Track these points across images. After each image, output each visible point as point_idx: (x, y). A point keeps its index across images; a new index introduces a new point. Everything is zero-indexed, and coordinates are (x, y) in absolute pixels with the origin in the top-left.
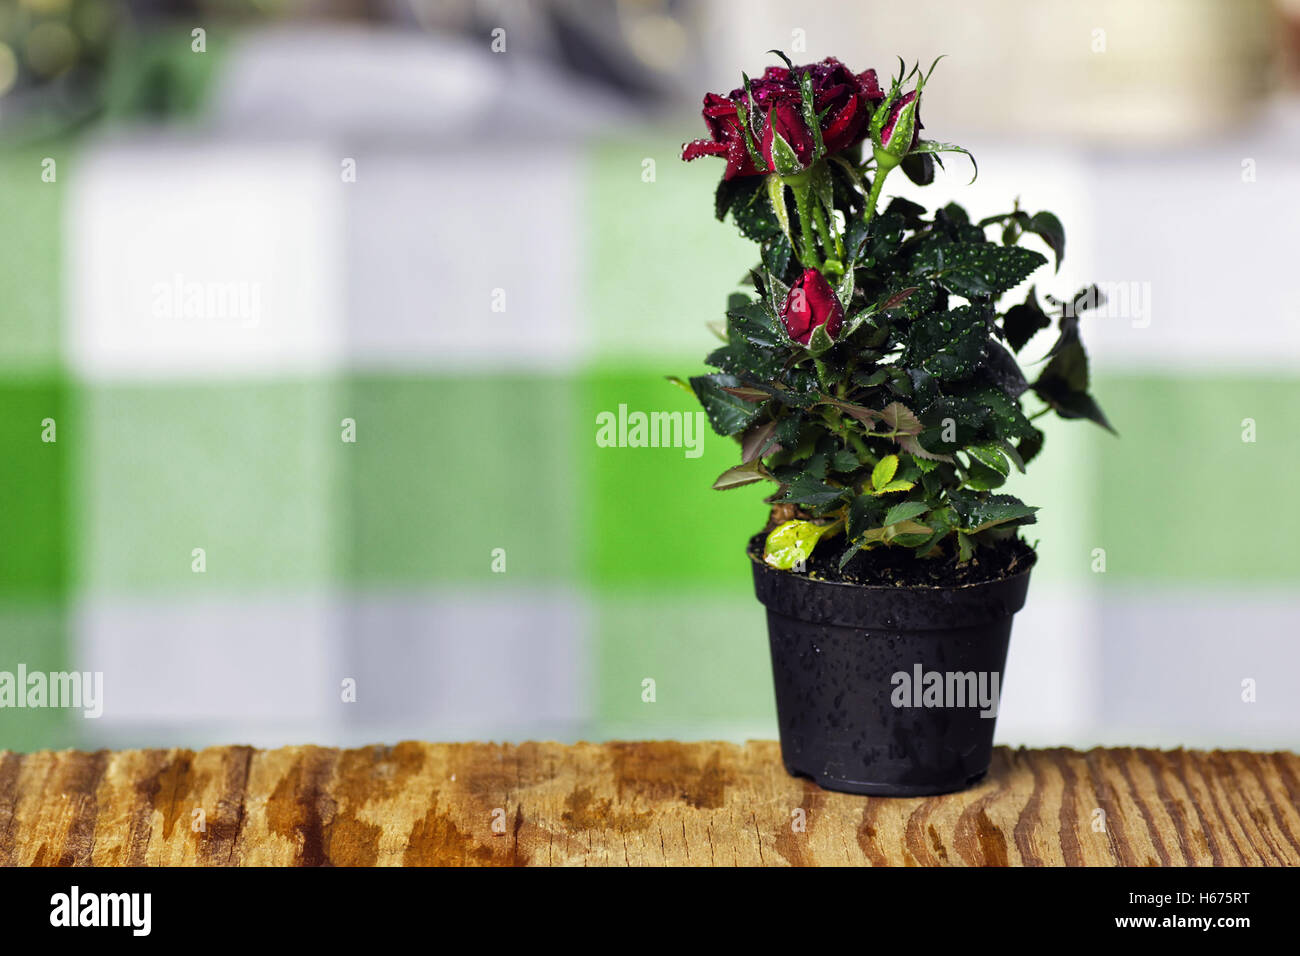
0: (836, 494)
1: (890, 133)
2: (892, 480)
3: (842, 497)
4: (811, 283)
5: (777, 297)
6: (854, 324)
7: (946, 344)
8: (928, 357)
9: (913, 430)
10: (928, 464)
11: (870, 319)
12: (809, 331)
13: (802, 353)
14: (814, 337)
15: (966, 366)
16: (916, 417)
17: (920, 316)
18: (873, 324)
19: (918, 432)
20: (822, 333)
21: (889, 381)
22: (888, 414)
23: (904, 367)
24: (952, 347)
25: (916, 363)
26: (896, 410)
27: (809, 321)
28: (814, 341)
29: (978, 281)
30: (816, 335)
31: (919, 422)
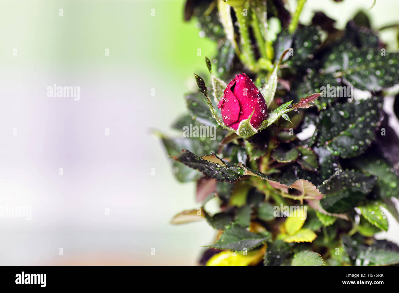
0: (258, 240)
2: (301, 229)
3: (263, 242)
4: (241, 86)
5: (218, 92)
6: (273, 118)
7: (345, 128)
8: (331, 139)
9: (317, 196)
10: (328, 218)
11: (285, 115)
12: (238, 122)
13: (234, 135)
14: (241, 128)
15: (360, 146)
16: (318, 190)
17: (328, 107)
18: (287, 118)
19: (320, 198)
20: (247, 125)
21: (300, 158)
22: (297, 186)
23: (312, 147)
24: (350, 132)
25: (322, 143)
26: (303, 184)
27: (238, 115)
28: (241, 130)
29: (373, 78)
30: (242, 127)
31: (321, 193)
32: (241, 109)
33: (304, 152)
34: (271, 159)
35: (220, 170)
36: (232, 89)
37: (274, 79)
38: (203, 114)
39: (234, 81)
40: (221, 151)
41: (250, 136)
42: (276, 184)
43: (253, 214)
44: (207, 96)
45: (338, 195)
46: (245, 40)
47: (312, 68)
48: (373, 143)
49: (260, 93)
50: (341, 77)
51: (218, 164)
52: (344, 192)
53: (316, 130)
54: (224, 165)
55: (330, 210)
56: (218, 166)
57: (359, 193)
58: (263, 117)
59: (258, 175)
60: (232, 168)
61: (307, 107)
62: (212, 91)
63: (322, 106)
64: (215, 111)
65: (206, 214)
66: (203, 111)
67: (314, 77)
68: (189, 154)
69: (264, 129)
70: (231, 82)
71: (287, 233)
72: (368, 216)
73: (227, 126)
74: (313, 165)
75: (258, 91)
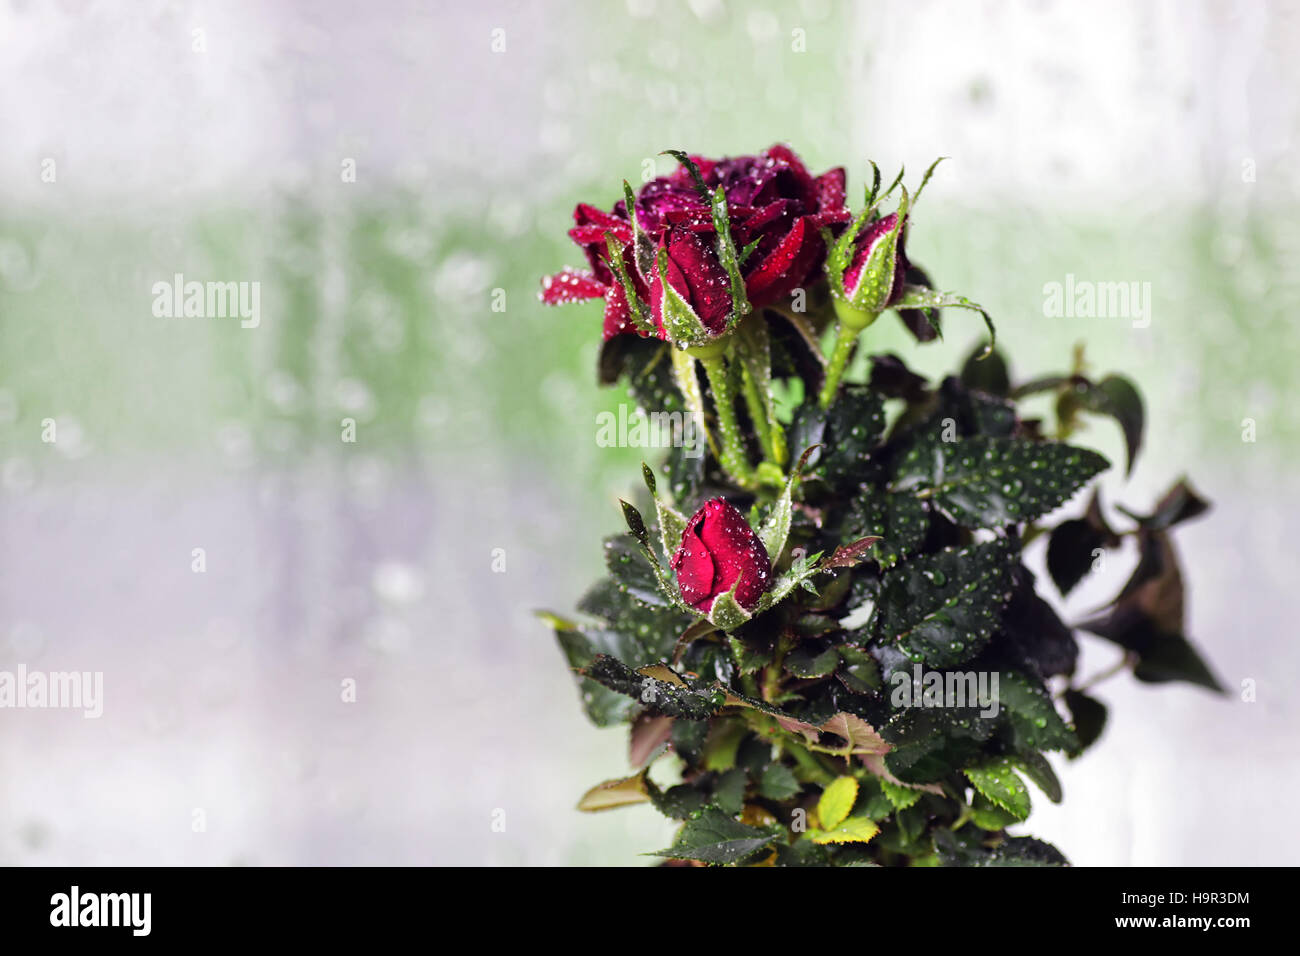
0: (758, 842)
1: (856, 278)
2: (848, 817)
3: (768, 846)
4: (716, 522)
5: (670, 535)
6: (784, 587)
7: (936, 606)
8: (908, 628)
9: (877, 749)
10: (905, 794)
11: (806, 581)
12: (711, 597)
13: (705, 622)
14: (717, 609)
15: (967, 643)
16: (878, 734)
17: (899, 562)
18: (811, 589)
19: (885, 751)
20: (729, 604)
21: (843, 668)
22: (836, 727)
23: (868, 647)
24: (946, 613)
25: (889, 639)
26: (846, 723)
27: (710, 583)
28: (717, 615)
29: (996, 501)
30: (719, 607)
31: (883, 740)
32: (717, 571)
33: (851, 656)
34: (783, 673)
35: (674, 696)
36: (698, 530)
37: (785, 507)
38: (641, 582)
39: (701, 512)
40: (678, 657)
41: (737, 625)
42: (791, 723)
43: (748, 789)
44: (646, 546)
45: (922, 745)
46: (726, 426)
47: (868, 481)
48: (995, 635)
49: (755, 537)
50: (929, 500)
51: (672, 684)
52: (935, 739)
53: (874, 610)
54: (684, 686)
55: (904, 775)
56: (673, 688)
57: (967, 740)
58: (763, 585)
59: (753, 704)
60: (702, 692)
61: (851, 564)
62: (659, 533)
63: (888, 562)
64: (666, 574)
65: (651, 789)
66: (641, 575)
67: (871, 499)
68: (613, 663)
69: (764, 611)
70: (696, 516)
71: (821, 827)
72: (985, 787)
73: (689, 606)
74: (870, 683)
75: (751, 534)
